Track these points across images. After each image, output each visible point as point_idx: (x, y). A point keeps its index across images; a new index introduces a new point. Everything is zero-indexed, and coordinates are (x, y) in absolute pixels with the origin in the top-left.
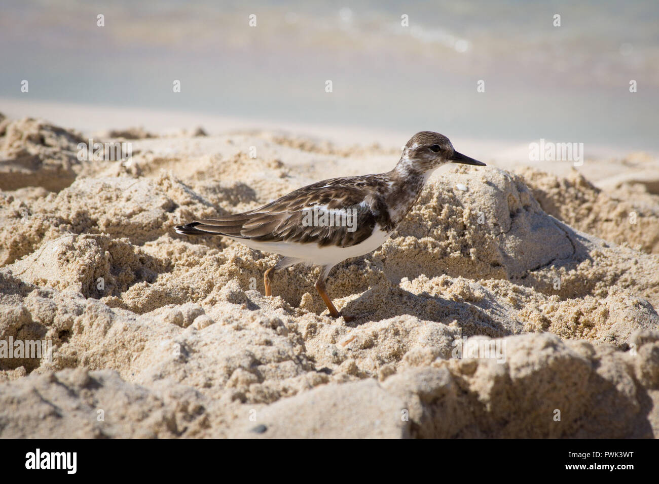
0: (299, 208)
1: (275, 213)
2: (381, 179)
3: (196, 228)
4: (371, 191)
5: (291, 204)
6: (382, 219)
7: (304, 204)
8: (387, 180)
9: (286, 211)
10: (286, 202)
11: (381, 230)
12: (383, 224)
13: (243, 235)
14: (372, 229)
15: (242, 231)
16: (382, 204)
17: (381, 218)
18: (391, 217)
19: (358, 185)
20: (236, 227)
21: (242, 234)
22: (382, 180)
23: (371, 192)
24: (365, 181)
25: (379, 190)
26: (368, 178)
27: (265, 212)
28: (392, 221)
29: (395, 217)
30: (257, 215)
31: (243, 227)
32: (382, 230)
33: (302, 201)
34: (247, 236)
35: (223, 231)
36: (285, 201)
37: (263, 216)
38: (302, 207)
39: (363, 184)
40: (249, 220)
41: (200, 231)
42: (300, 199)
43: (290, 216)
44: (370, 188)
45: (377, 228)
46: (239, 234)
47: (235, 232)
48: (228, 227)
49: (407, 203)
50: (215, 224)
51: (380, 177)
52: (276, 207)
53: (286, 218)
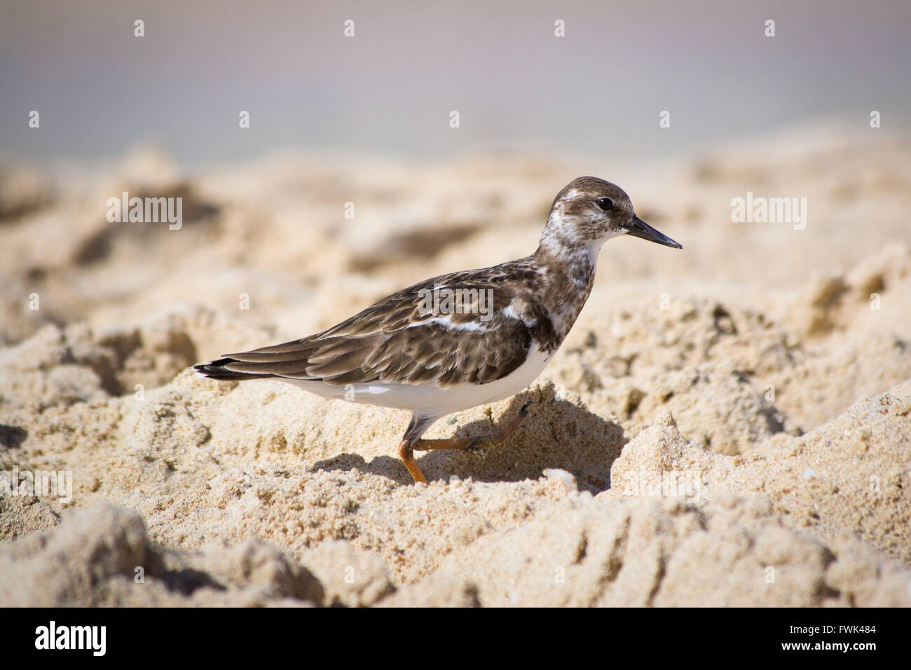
0: (402, 324)
1: (361, 335)
2: (527, 267)
3: (227, 368)
4: (517, 288)
5: (387, 318)
6: (542, 332)
7: (410, 317)
8: (534, 267)
9: (380, 330)
10: (378, 317)
11: (540, 349)
12: (543, 339)
13: (312, 375)
14: (526, 349)
15: (308, 369)
16: (539, 307)
17: (539, 329)
18: (555, 328)
19: (494, 280)
20: (297, 362)
21: (309, 374)
22: (529, 269)
23: (518, 291)
24: (503, 274)
25: (530, 285)
26: (506, 267)
27: (343, 335)
28: (557, 334)
29: (560, 326)
30: (331, 341)
31: (310, 361)
32: (542, 350)
33: (406, 312)
34: (319, 376)
35: (276, 371)
36: (375, 314)
37: (341, 342)
38: (407, 322)
39: (502, 279)
40: (317, 349)
41: (236, 373)
42: (401, 309)
43: (388, 337)
44: (515, 283)
45: (535, 347)
46: (304, 374)
47: (298, 371)
48: (283, 364)
49: (575, 302)
50: (261, 359)
51: (522, 264)
52: (360, 326)
53: (383, 343)
